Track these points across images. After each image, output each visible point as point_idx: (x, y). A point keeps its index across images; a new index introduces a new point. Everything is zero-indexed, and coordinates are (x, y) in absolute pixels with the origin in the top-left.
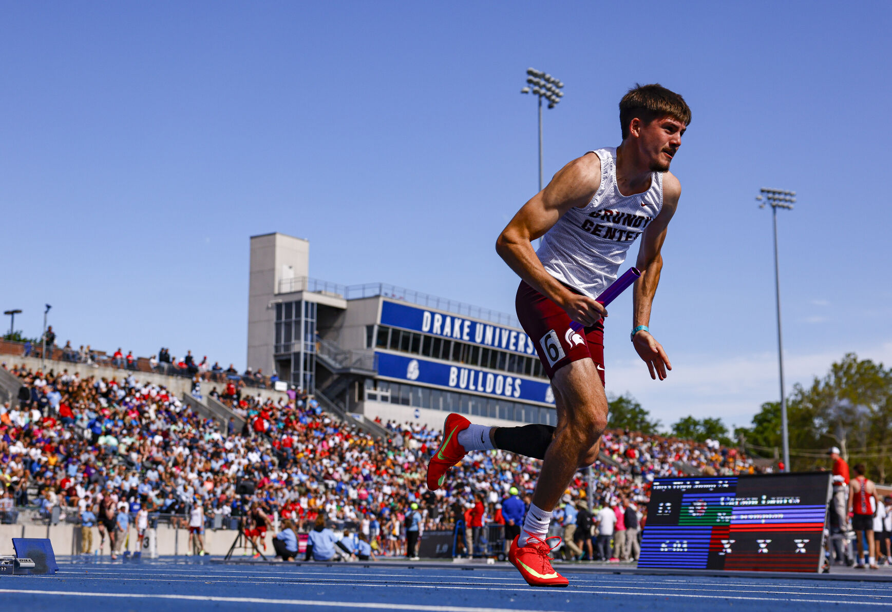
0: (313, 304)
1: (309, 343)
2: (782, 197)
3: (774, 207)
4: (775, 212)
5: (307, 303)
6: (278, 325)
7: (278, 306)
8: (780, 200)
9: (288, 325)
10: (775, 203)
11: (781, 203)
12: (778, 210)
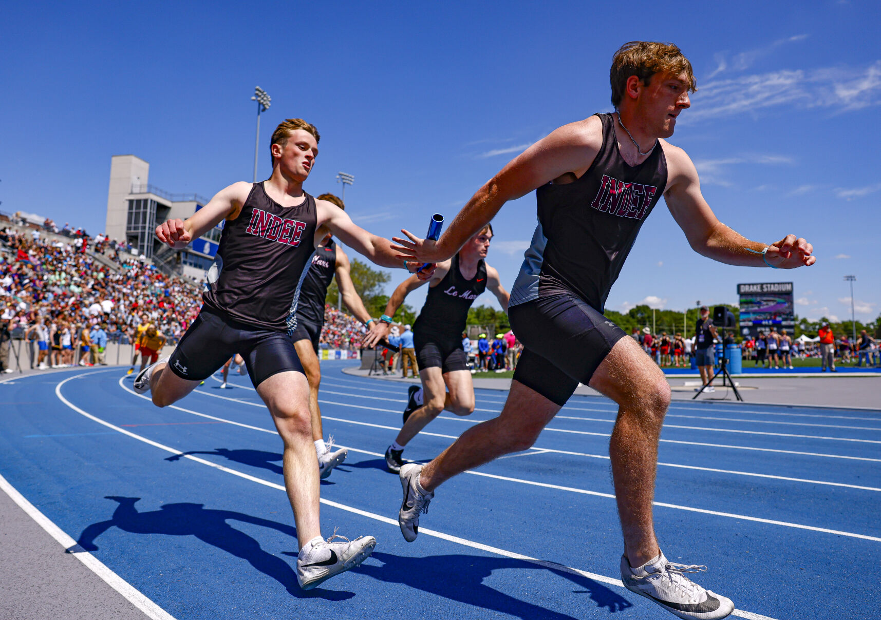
0: (154, 202)
1: (151, 226)
2: (347, 178)
3: (344, 183)
4: (344, 187)
5: (151, 201)
6: (130, 214)
7: (131, 202)
8: (348, 180)
9: (137, 214)
10: (344, 181)
11: (347, 181)
12: (346, 185)
